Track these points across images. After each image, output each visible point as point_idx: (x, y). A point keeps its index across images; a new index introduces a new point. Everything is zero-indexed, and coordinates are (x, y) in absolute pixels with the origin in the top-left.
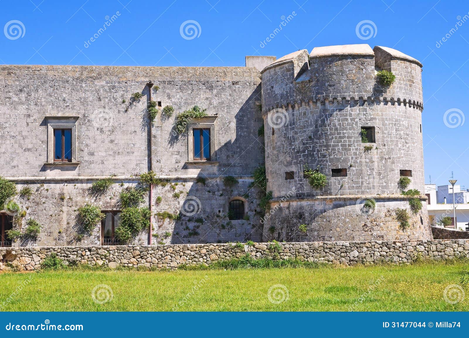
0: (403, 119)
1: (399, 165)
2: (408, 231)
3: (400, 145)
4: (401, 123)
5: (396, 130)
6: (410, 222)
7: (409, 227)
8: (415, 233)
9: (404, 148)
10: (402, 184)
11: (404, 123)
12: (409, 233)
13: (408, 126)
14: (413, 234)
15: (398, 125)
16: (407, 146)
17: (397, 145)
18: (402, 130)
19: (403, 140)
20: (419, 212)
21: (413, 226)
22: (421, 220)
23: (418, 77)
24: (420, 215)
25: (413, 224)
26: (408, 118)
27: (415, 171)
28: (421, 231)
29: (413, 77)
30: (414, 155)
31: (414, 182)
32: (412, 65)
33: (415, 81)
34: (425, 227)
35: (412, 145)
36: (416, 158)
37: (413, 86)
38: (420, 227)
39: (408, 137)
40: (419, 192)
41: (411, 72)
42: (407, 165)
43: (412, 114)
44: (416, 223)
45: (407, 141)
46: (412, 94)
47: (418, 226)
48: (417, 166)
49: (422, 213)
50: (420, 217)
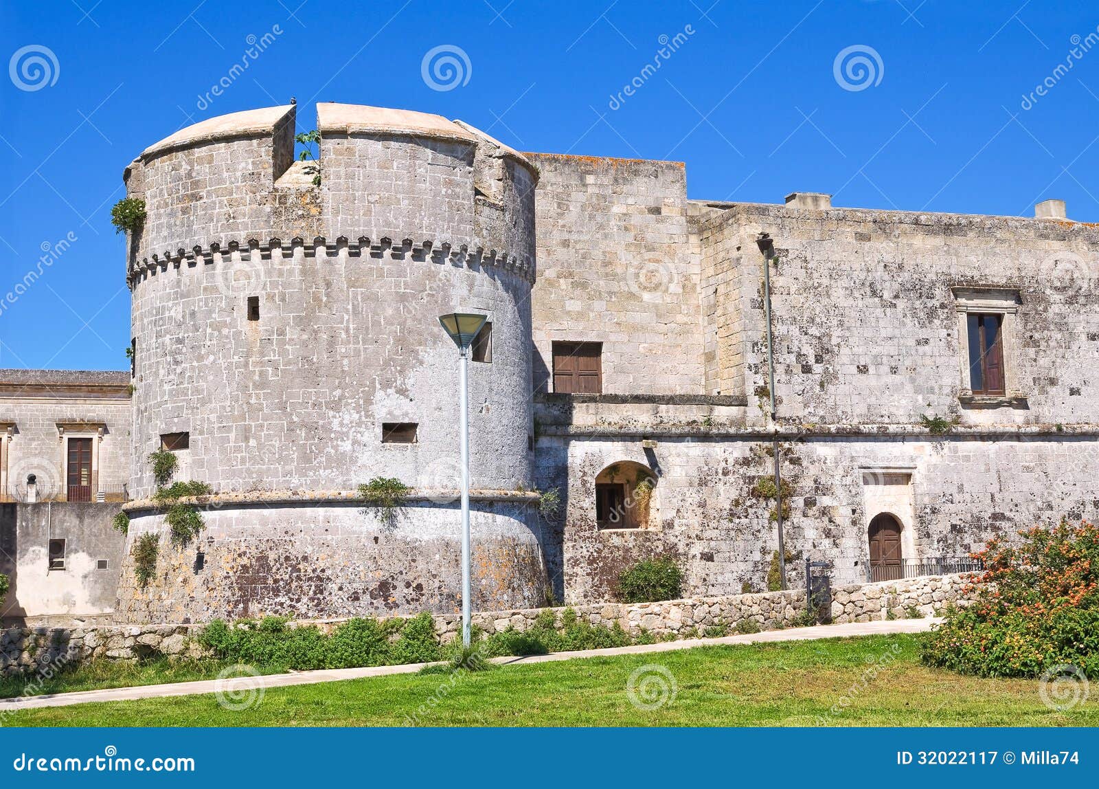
0: (170, 304)
1: (159, 424)
2: (152, 589)
3: (162, 372)
4: (167, 314)
5: (157, 336)
6: (161, 564)
7: (155, 579)
8: (164, 596)
9: (172, 377)
10: (164, 468)
11: (173, 313)
12: (151, 597)
13: (183, 317)
14: (160, 599)
15: (161, 322)
16: (178, 371)
17: (157, 374)
19: (169, 358)
20: (195, 539)
21: (165, 579)
22: (200, 562)
23: (225, 174)
24: (198, 548)
25: (167, 574)
26: (183, 296)
27: (201, 433)
28: (187, 590)
29: (196, 184)
30: (197, 391)
31: (194, 461)
32: (197, 152)
33: (203, 194)
34: (206, 582)
35: (195, 364)
36: (209, 395)
37: (195, 207)
38: (185, 581)
39: (180, 346)
40: (206, 487)
41: (189, 175)
42: (176, 420)
43: (200, 283)
44: (174, 571)
45: (179, 358)
46: (189, 231)
47: (180, 579)
48: (213, 417)
49: (211, 541)
50: (199, 553)
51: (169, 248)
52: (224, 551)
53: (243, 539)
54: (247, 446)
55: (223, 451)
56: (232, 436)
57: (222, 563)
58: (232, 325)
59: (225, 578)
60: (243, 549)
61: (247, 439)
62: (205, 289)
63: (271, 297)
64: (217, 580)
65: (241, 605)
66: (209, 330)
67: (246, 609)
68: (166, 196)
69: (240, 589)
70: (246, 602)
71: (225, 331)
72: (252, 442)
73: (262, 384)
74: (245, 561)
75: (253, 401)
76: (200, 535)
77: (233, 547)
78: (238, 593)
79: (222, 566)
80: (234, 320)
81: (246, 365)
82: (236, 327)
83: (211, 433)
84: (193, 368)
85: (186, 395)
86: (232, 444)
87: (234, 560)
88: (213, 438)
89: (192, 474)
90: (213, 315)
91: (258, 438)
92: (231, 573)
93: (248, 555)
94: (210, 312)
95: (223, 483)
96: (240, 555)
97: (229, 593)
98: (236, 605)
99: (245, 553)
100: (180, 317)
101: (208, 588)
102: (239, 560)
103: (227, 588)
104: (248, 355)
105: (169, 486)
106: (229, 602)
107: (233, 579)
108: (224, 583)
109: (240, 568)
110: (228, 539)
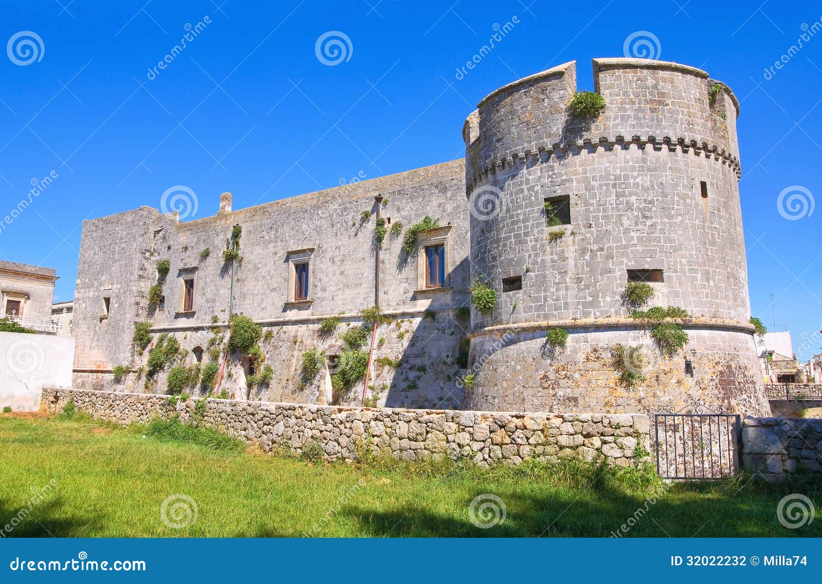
0: (635, 174)
1: (626, 261)
2: (640, 389)
3: (626, 223)
4: (632, 181)
5: (617, 196)
9: (640, 227)
10: (634, 297)
11: (638, 180)
12: (642, 394)
13: (651, 185)
14: (654, 395)
15: (623, 186)
16: (648, 223)
17: (619, 223)
18: (631, 194)
19: (636, 213)
20: (680, 350)
21: (657, 380)
22: (689, 368)
23: (684, 94)
24: (685, 358)
25: (657, 377)
26: (649, 170)
27: (675, 271)
28: (683, 390)
29: (662, 94)
30: (670, 241)
31: (670, 292)
32: (661, 73)
33: (669, 102)
34: (698, 383)
35: (665, 220)
36: (680, 244)
37: (663, 111)
38: (679, 382)
39: (650, 206)
40: (683, 312)
41: (655, 87)
42: (648, 260)
43: (665, 164)
44: (666, 374)
45: (648, 214)
46: (659, 125)
47: (674, 381)
48: (684, 261)
49: (694, 353)
50: (686, 361)
51: (639, 134)
52: (705, 361)
53: (715, 352)
54: (709, 285)
55: (693, 286)
56: (699, 276)
57: (706, 369)
58: (693, 198)
59: (711, 380)
60: (717, 360)
61: (708, 280)
62: (671, 168)
63: (712, 184)
64: (706, 382)
65: (726, 401)
66: (676, 198)
67: (729, 403)
68: (632, 96)
69: (723, 389)
70: (728, 398)
71: (688, 201)
72: (711, 283)
73: (713, 243)
74: (720, 369)
75: (709, 254)
76: (684, 348)
77: (711, 358)
78: (723, 392)
79: (706, 372)
80: (693, 194)
81: (704, 227)
82: (695, 200)
83: (684, 272)
84: (663, 223)
85: (659, 241)
86: (699, 282)
87: (714, 367)
88: (685, 276)
89: (669, 301)
90: (679, 188)
91: (714, 280)
92: (714, 377)
93: (721, 364)
94: (677, 185)
95: (695, 310)
96: (716, 364)
97: (716, 392)
98: (723, 401)
99: (719, 362)
100: (648, 184)
101: (701, 388)
102: (716, 367)
103: (714, 388)
104: (704, 222)
105: (645, 309)
106: (718, 398)
107: (717, 381)
108: (711, 384)
109: (719, 373)
110: (706, 352)
